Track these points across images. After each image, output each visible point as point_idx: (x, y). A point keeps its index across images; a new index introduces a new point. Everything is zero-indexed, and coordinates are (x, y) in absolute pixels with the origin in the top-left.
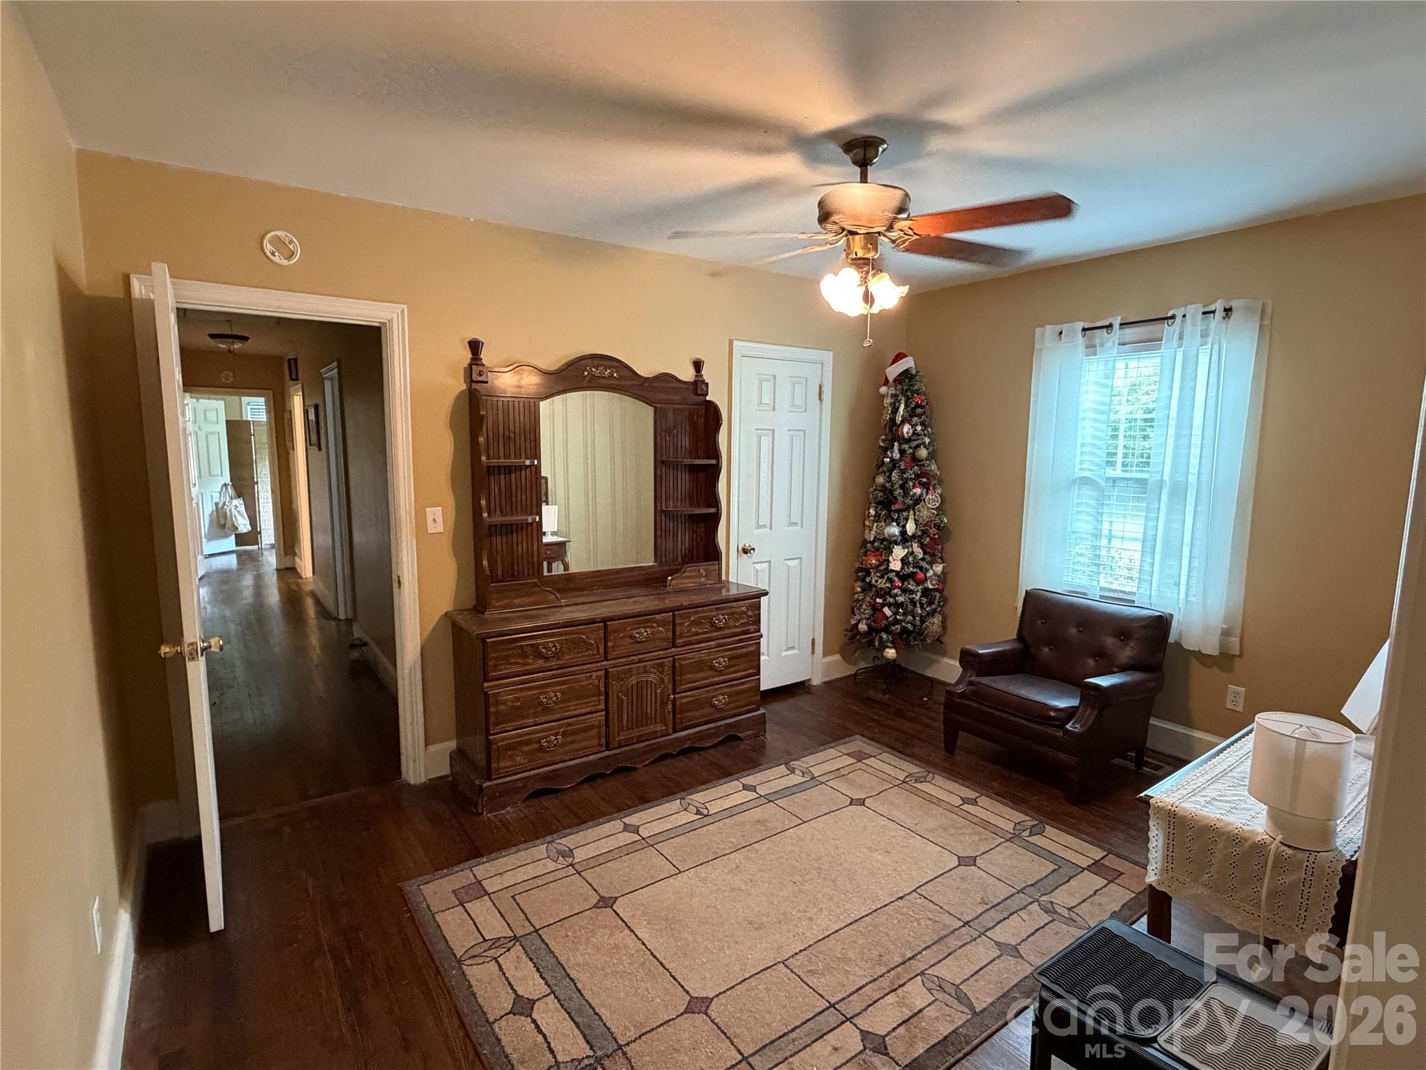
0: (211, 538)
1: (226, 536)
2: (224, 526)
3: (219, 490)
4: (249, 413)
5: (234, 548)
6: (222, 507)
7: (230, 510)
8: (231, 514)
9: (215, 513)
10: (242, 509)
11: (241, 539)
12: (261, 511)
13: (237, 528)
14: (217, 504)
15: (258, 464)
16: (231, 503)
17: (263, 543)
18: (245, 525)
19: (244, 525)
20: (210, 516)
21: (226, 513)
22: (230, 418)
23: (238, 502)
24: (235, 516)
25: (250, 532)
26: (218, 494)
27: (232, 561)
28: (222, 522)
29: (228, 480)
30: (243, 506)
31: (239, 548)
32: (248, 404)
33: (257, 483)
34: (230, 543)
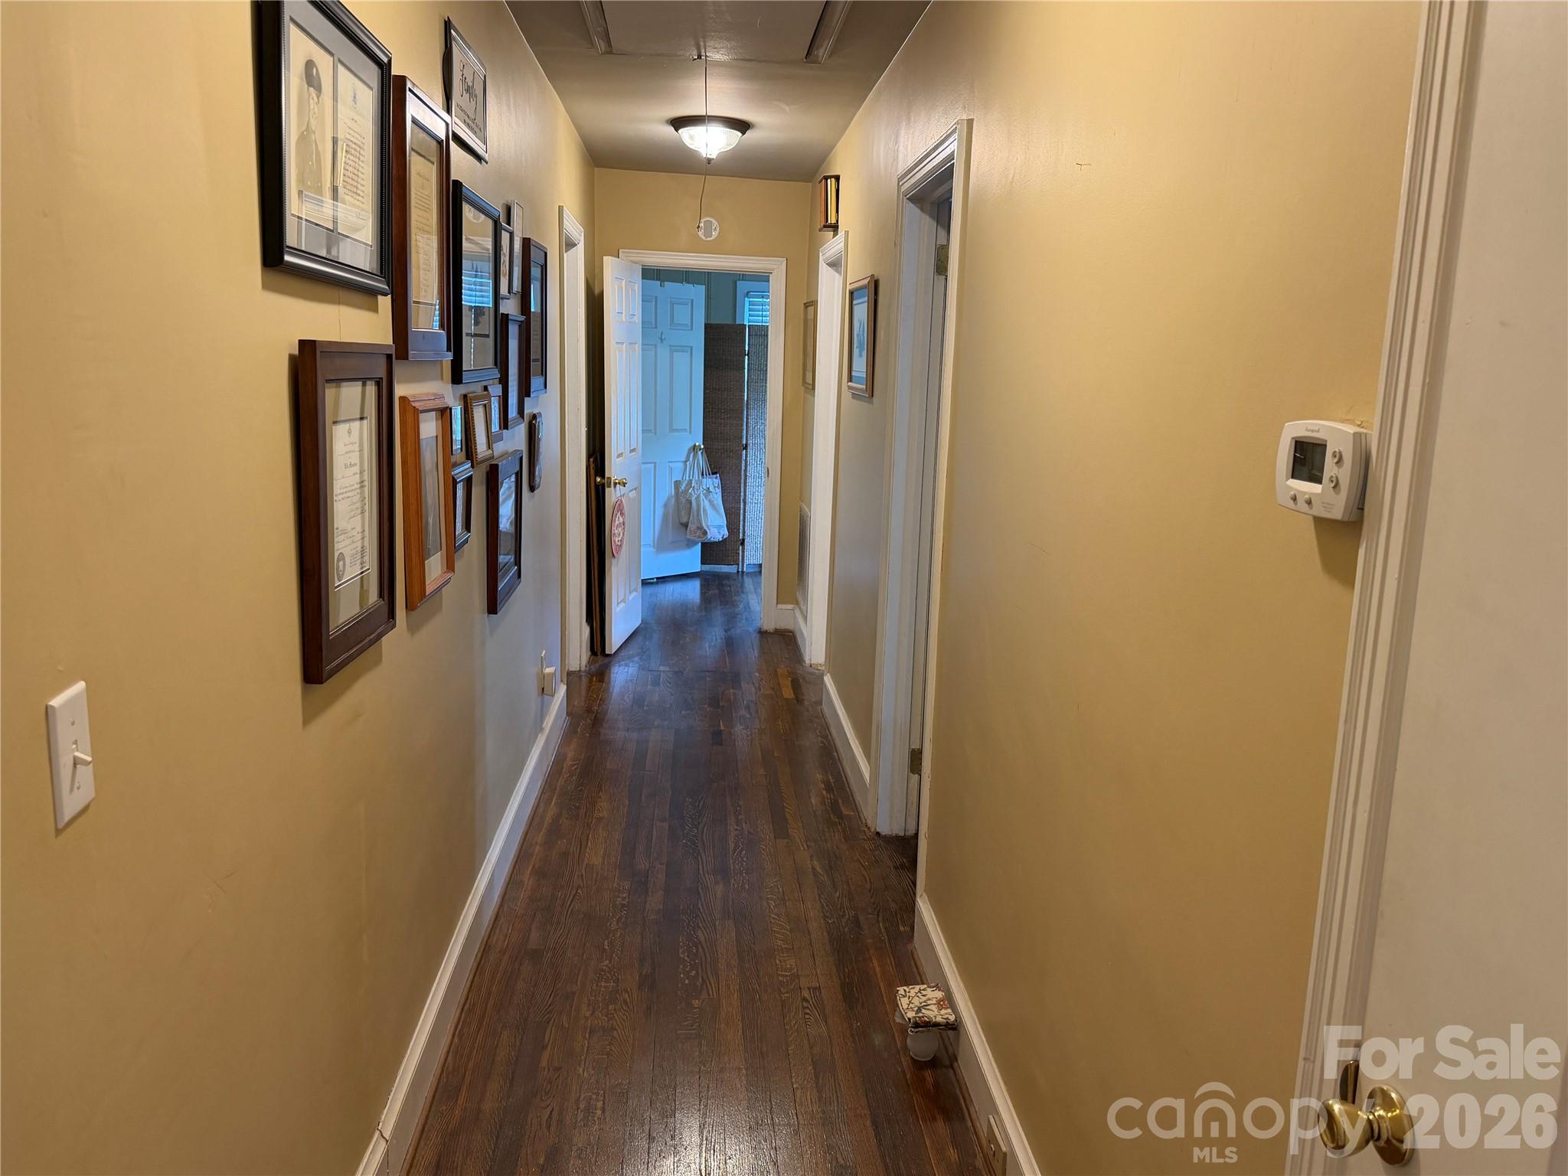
0: (661, 546)
1: (690, 544)
2: (686, 525)
3: (684, 459)
4: (747, 313)
5: (697, 567)
6: (686, 491)
7: (698, 497)
8: (698, 506)
9: (673, 501)
10: (717, 497)
11: (711, 552)
12: (748, 500)
13: (705, 533)
14: (677, 484)
15: (752, 412)
16: (700, 483)
17: (747, 562)
18: (719, 527)
19: (716, 527)
20: (666, 505)
21: (690, 503)
22: (713, 321)
23: (713, 483)
24: (705, 510)
25: (724, 540)
26: (681, 465)
27: (692, 591)
28: (684, 520)
29: (699, 443)
30: (719, 491)
31: (707, 568)
32: (747, 295)
33: (746, 448)
34: (691, 560)
